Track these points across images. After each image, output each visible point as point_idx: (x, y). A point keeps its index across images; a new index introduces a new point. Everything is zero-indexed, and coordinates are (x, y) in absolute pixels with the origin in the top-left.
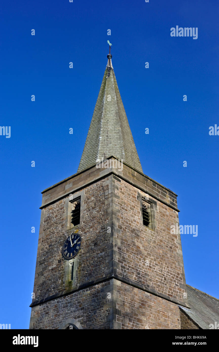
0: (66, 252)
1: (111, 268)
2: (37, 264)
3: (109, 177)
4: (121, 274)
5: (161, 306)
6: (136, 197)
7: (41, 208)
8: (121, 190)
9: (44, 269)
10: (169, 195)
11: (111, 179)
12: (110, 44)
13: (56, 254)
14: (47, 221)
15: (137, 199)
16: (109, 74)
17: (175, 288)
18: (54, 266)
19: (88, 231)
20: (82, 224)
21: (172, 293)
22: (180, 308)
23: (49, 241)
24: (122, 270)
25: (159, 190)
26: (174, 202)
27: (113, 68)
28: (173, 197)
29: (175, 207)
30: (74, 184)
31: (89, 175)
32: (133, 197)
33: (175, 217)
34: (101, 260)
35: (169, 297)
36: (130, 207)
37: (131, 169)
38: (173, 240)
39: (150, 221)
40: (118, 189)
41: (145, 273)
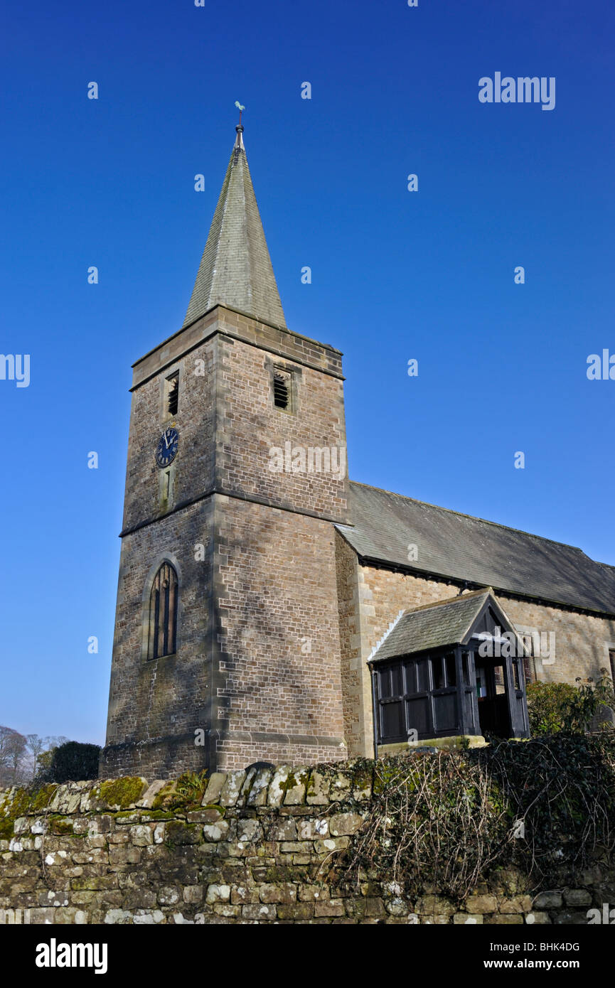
0: (161, 456)
1: (213, 479)
2: (127, 474)
3: (214, 338)
4: (229, 486)
5: (300, 526)
6: (263, 364)
7: (132, 391)
8: (233, 358)
9: (136, 482)
10: (326, 354)
11: (215, 342)
12: (241, 108)
13: (149, 460)
14: (139, 410)
15: (263, 368)
16: (237, 160)
17: (328, 498)
18: (147, 478)
19: (187, 424)
20: (180, 412)
21: (323, 506)
22: (335, 527)
23: (141, 440)
24: (232, 480)
25: (308, 349)
26: (336, 364)
27: (244, 149)
28: (334, 357)
29: (338, 374)
30: (172, 350)
31: (189, 337)
32: (257, 365)
33: (336, 390)
34: (201, 467)
35: (316, 513)
36: (250, 382)
37: (253, 321)
38: (329, 425)
39: (289, 400)
40: (228, 356)
41: (274, 482)
